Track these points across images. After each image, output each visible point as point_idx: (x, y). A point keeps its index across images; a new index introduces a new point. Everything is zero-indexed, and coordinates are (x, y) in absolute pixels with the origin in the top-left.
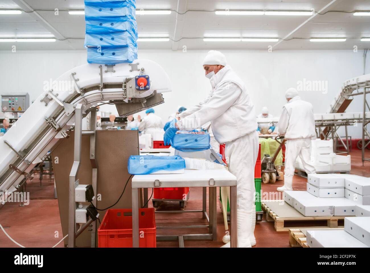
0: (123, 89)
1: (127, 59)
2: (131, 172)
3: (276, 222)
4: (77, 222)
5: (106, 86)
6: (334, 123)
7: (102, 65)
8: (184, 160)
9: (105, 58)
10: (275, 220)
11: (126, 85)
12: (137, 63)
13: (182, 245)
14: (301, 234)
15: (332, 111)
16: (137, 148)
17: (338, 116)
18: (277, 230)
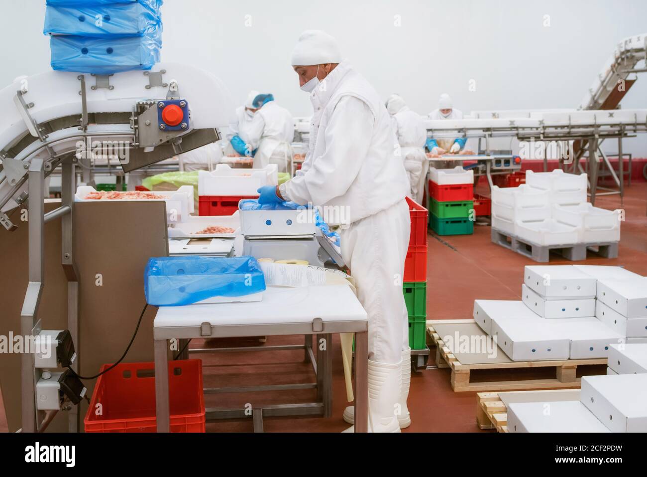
0: (133, 128)
1: (139, 64)
2: (152, 301)
3: (455, 374)
4: (40, 407)
5: (95, 118)
6: (594, 133)
7: (84, 74)
8: (261, 274)
9: (89, 59)
10: (452, 368)
11: (137, 120)
12: (161, 71)
13: (259, 428)
14: (500, 404)
15: (593, 102)
16: (164, 238)
17: (603, 117)
18: (456, 390)
